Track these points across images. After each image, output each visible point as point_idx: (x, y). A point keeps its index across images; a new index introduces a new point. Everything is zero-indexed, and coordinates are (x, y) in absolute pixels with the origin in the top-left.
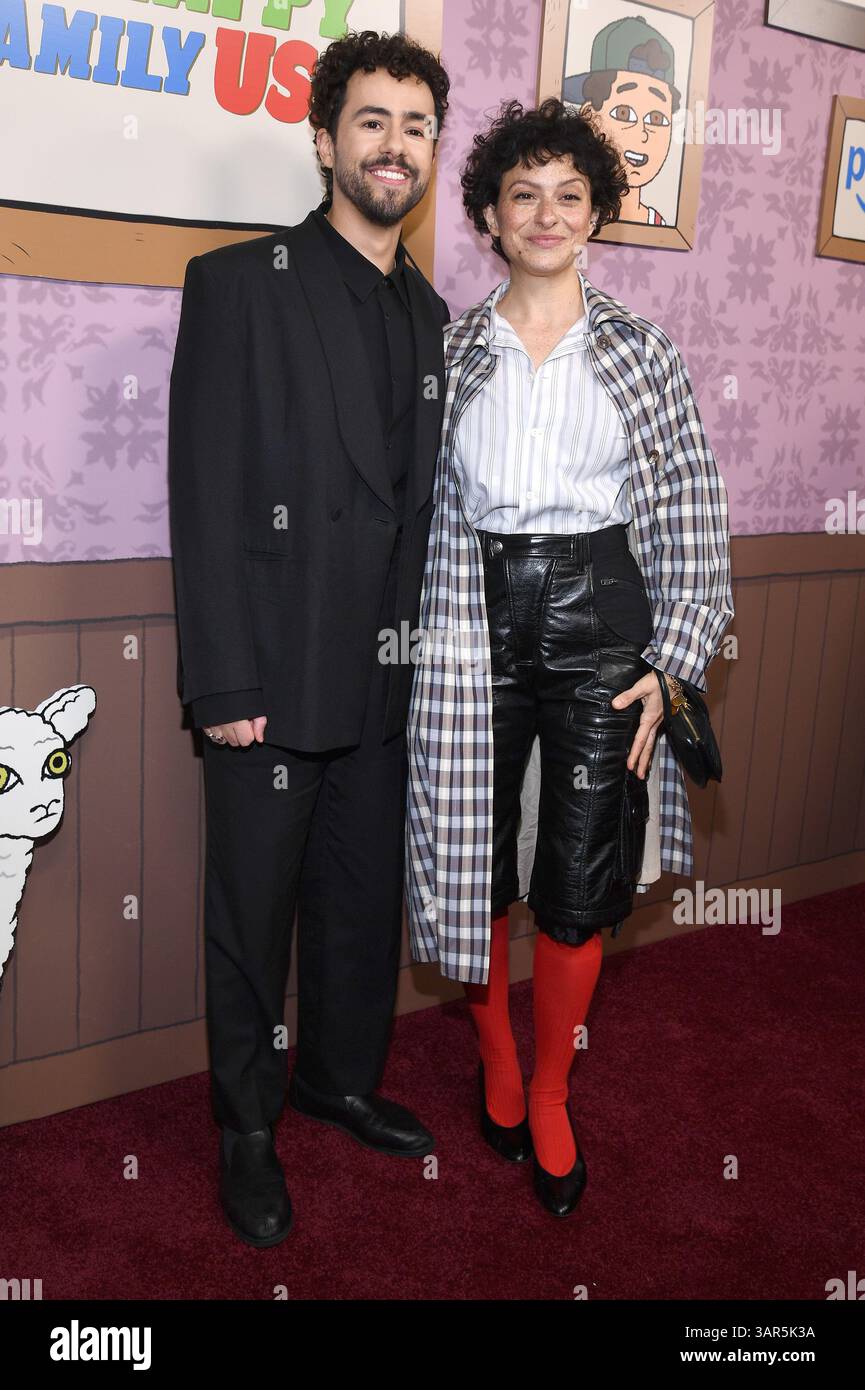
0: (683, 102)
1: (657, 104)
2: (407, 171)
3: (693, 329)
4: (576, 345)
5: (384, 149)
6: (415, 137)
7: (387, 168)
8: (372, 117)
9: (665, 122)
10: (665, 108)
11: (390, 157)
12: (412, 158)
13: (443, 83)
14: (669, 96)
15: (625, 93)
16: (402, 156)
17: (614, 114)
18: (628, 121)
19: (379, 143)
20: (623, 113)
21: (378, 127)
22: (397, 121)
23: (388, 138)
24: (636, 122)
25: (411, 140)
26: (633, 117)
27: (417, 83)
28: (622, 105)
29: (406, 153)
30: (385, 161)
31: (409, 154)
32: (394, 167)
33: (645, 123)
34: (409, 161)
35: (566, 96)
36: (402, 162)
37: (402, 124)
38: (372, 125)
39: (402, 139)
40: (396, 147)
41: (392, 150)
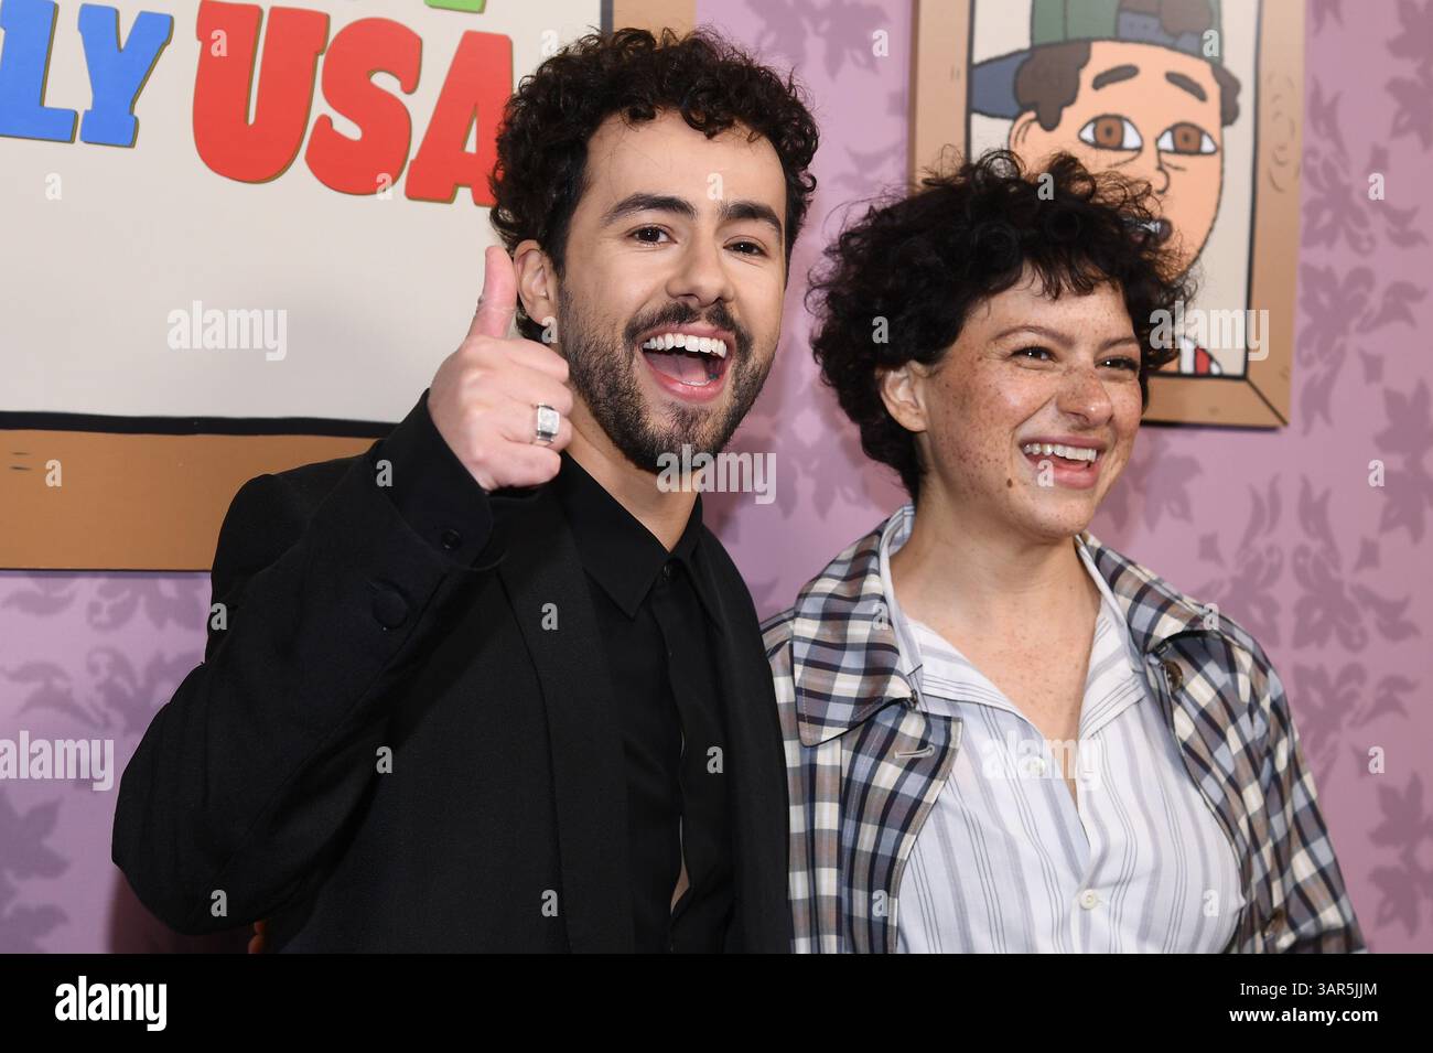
0: (1245, 100)
1: (1184, 108)
2: (731, 336)
3: (1302, 609)
4: (1120, 692)
5: (679, 287)
6: (748, 257)
7: (686, 327)
8: (648, 218)
9: (1207, 146)
10: (1206, 115)
11: (693, 303)
12: (741, 307)
13: (801, 134)
14: (1212, 89)
15: (1111, 89)
16: (721, 300)
17: (1088, 134)
18: (1119, 147)
19: (667, 274)
20: (1109, 132)
21: (663, 238)
22: (706, 224)
23: (690, 262)
24: (1139, 150)
25: (738, 265)
26: (1131, 139)
27: (750, 140)
28: (1105, 117)
29: (731, 294)
30: (680, 313)
31: (737, 298)
32: (702, 325)
33: (1159, 151)
34: (735, 314)
35: (976, 105)
36: (721, 313)
37: (718, 231)
38: (648, 235)
39: (719, 263)
40: (709, 283)
41: (698, 288)
